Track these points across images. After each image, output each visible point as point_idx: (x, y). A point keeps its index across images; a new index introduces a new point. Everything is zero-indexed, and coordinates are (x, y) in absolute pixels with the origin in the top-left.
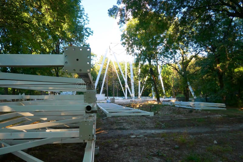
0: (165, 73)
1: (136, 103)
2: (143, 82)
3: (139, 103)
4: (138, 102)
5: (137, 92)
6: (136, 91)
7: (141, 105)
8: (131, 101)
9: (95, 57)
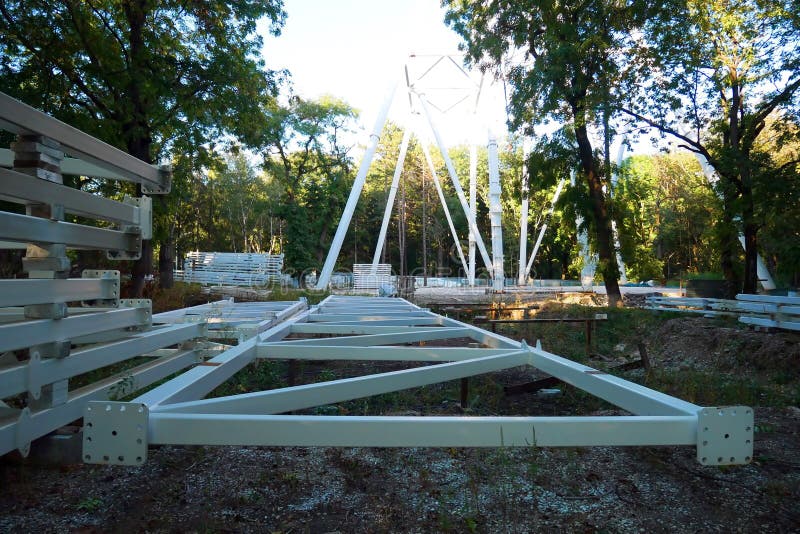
0: (625, 190)
1: (508, 302)
2: (536, 226)
3: (524, 301)
4: (518, 297)
5: (514, 261)
6: (509, 258)
7: (533, 312)
8: (487, 292)
9: (353, 118)
